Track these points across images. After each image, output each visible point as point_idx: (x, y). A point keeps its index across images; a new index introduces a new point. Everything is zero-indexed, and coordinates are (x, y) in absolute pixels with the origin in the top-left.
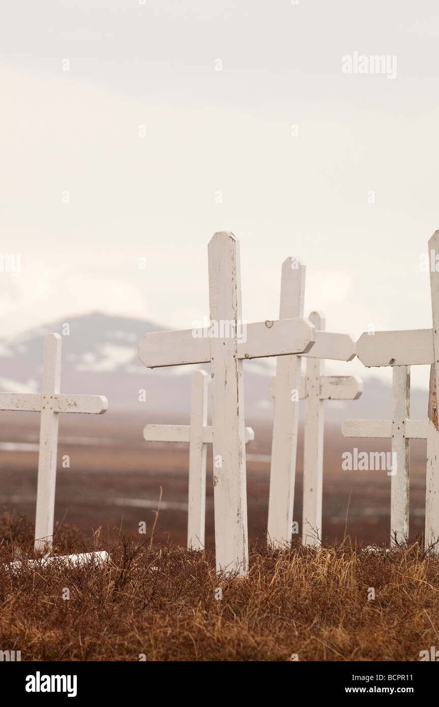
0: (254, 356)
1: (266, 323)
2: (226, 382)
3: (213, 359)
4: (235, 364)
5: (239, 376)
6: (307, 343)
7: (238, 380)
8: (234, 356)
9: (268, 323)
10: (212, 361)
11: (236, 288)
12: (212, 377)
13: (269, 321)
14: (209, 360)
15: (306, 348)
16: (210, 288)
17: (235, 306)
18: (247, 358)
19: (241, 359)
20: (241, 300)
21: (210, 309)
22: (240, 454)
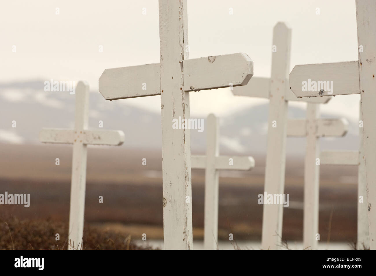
0: (198, 88)
1: (209, 58)
2: (174, 113)
3: (163, 91)
4: (182, 96)
5: (186, 106)
6: (245, 76)
7: (184, 110)
8: (181, 89)
9: (210, 58)
10: (162, 93)
11: (183, 27)
12: (162, 108)
13: (211, 56)
14: (159, 93)
15: (244, 81)
16: (160, 26)
17: (182, 43)
18: (192, 90)
19: (187, 92)
20: (187, 38)
21: (161, 47)
22: (186, 178)
